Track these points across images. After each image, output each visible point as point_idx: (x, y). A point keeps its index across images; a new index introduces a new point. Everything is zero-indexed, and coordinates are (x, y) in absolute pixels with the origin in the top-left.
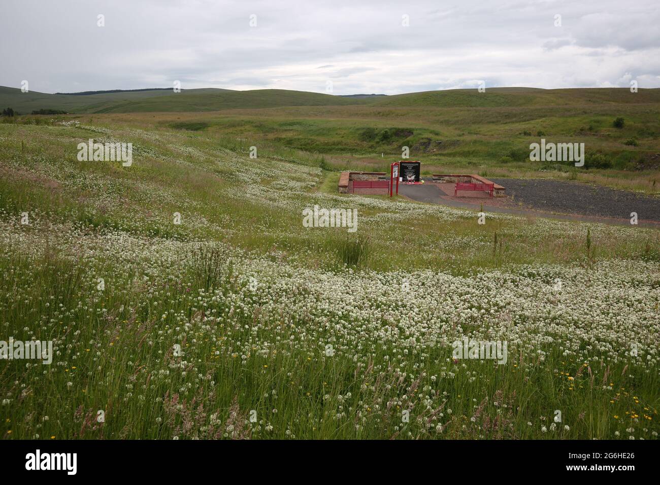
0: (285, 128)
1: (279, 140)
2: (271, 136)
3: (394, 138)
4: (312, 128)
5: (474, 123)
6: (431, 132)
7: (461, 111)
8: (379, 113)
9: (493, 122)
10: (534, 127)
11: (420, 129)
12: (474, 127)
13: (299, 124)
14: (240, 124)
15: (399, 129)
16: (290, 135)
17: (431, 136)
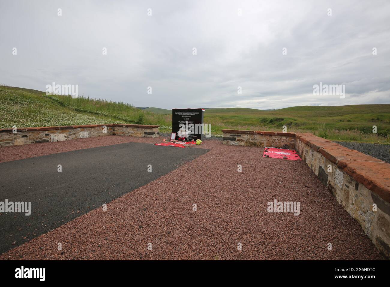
0: (232, 118)
1: (228, 122)
2: (225, 121)
3: (275, 122)
4: (242, 118)
5: (314, 117)
6: (292, 120)
7: (308, 112)
8: (272, 114)
9: (323, 116)
10: (345, 118)
11: (287, 118)
12: (314, 118)
13: (238, 117)
14: (215, 117)
15: (278, 118)
16: (232, 120)
17: (292, 121)
